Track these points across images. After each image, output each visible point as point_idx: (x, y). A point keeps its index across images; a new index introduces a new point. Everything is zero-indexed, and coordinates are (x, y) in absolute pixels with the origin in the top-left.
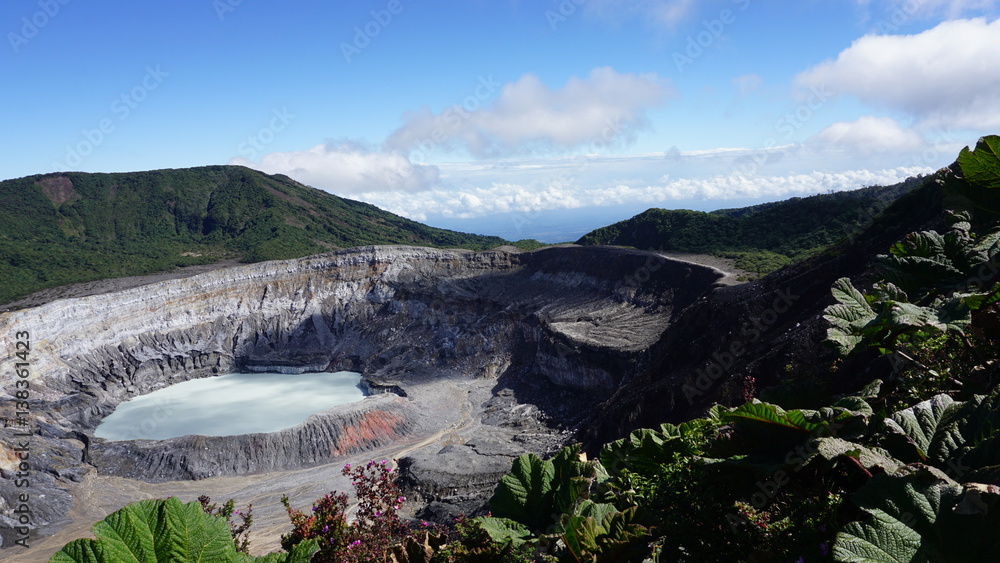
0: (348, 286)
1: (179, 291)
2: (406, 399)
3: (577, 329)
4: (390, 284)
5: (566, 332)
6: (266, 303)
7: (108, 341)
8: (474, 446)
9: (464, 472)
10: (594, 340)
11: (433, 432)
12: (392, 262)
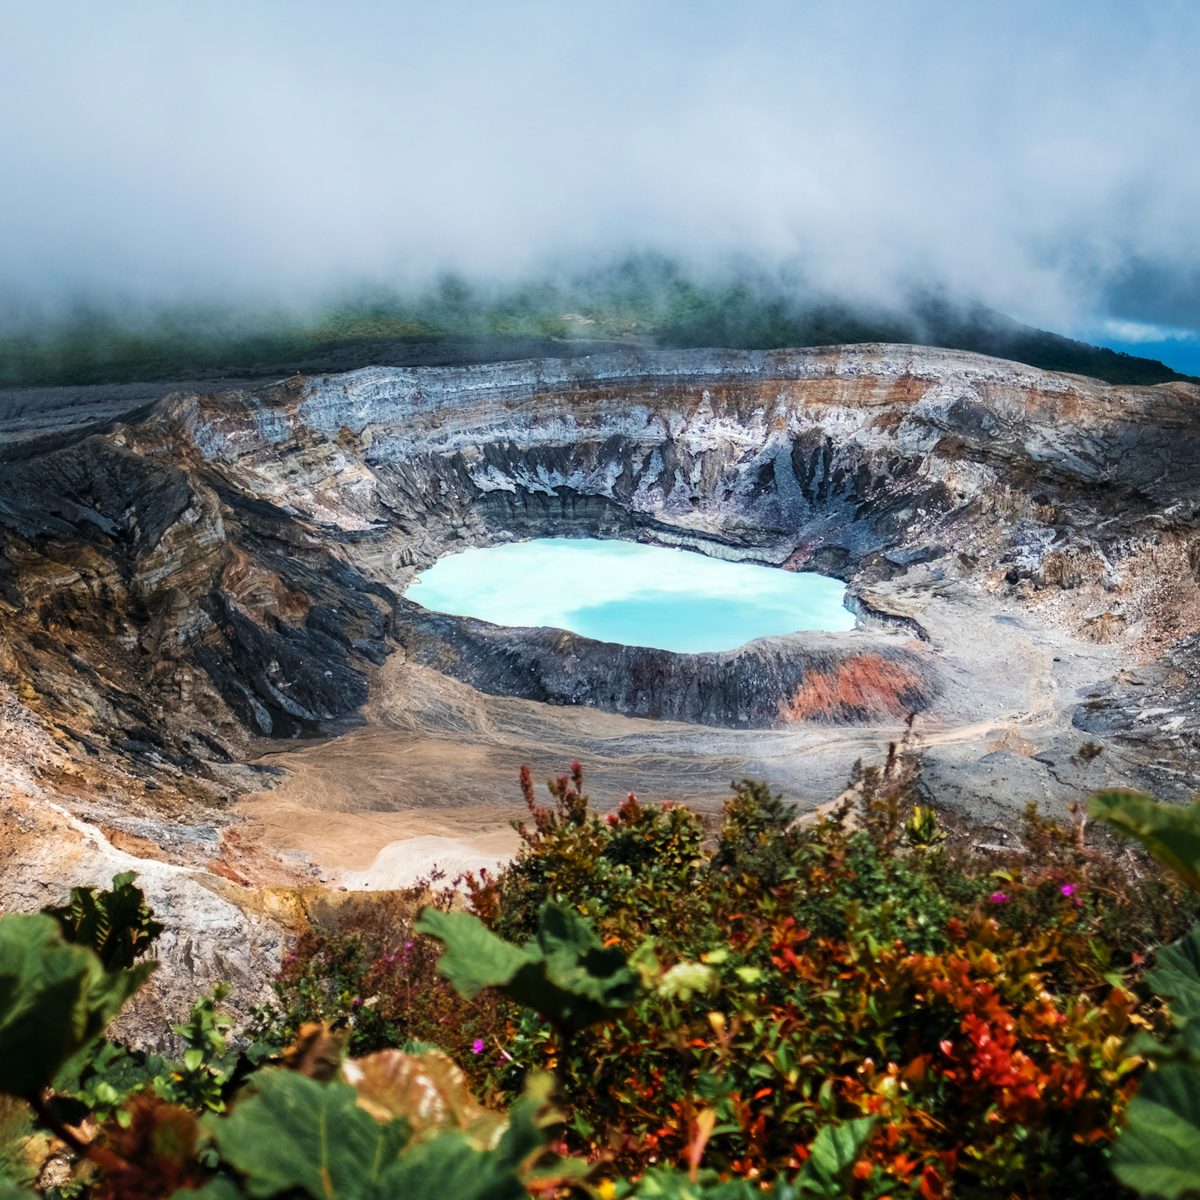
0: (849, 415)
2: (931, 647)
4: (931, 424)
6: (697, 424)
7: (438, 447)
8: (1051, 764)
9: (1027, 807)
11: (971, 719)
12: (941, 381)
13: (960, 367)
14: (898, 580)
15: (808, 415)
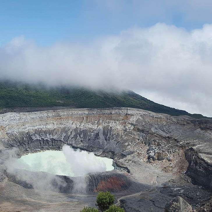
0: (115, 122)
1: (52, 115)
2: (130, 174)
4: (132, 124)
5: (206, 159)
6: (83, 124)
7: (24, 130)
8: (154, 202)
11: (137, 191)
12: (134, 115)
13: (138, 112)
14: (124, 159)
15: (106, 122)
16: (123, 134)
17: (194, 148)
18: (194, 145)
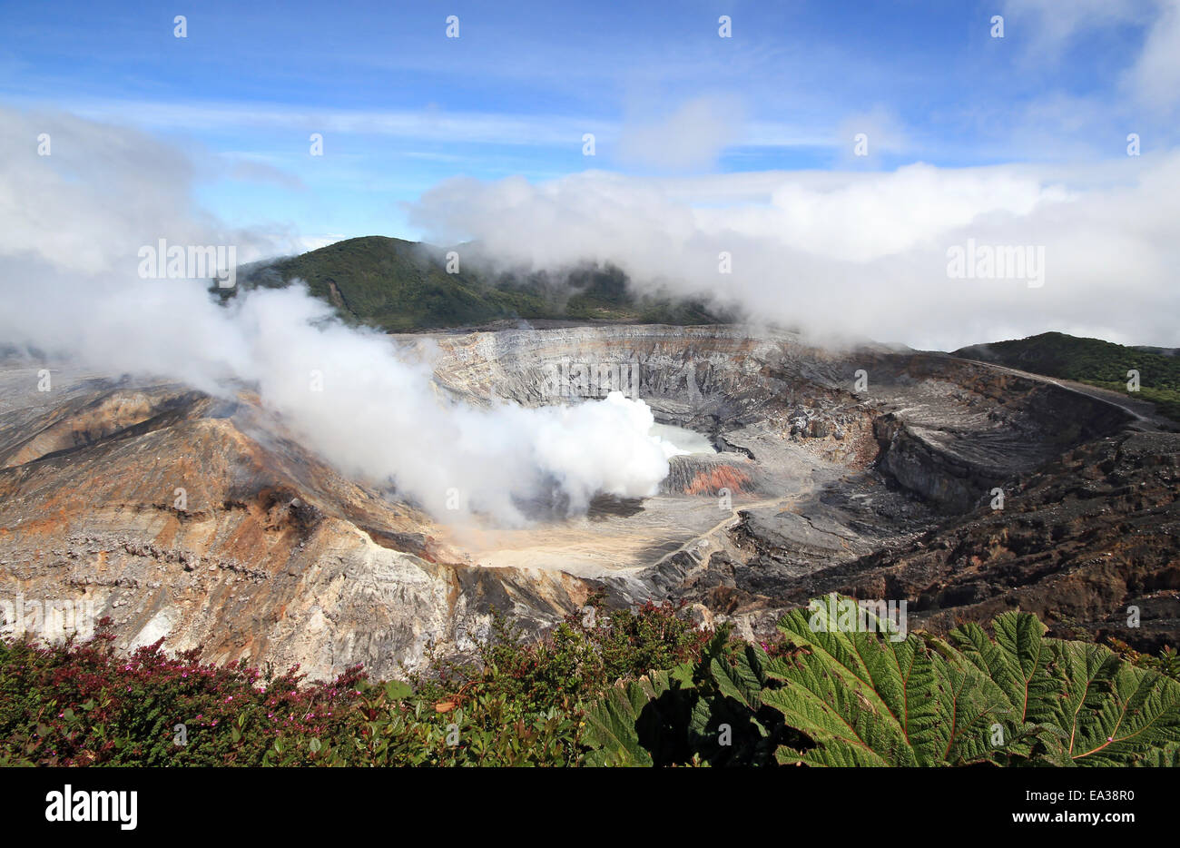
0: (721, 356)
1: (590, 337)
2: (755, 462)
3: (936, 438)
4: (758, 361)
5: (926, 439)
6: (653, 358)
8: (809, 519)
9: (798, 539)
10: (955, 453)
11: (773, 496)
14: (741, 431)
15: (703, 355)
16: (737, 380)
17: (897, 414)
18: (895, 408)
